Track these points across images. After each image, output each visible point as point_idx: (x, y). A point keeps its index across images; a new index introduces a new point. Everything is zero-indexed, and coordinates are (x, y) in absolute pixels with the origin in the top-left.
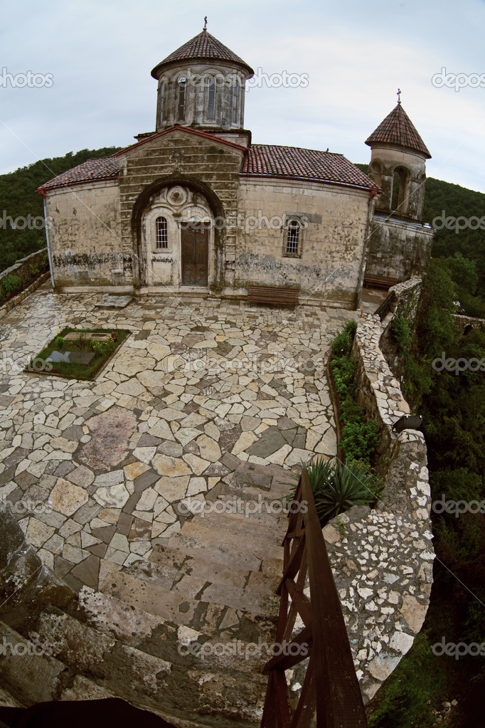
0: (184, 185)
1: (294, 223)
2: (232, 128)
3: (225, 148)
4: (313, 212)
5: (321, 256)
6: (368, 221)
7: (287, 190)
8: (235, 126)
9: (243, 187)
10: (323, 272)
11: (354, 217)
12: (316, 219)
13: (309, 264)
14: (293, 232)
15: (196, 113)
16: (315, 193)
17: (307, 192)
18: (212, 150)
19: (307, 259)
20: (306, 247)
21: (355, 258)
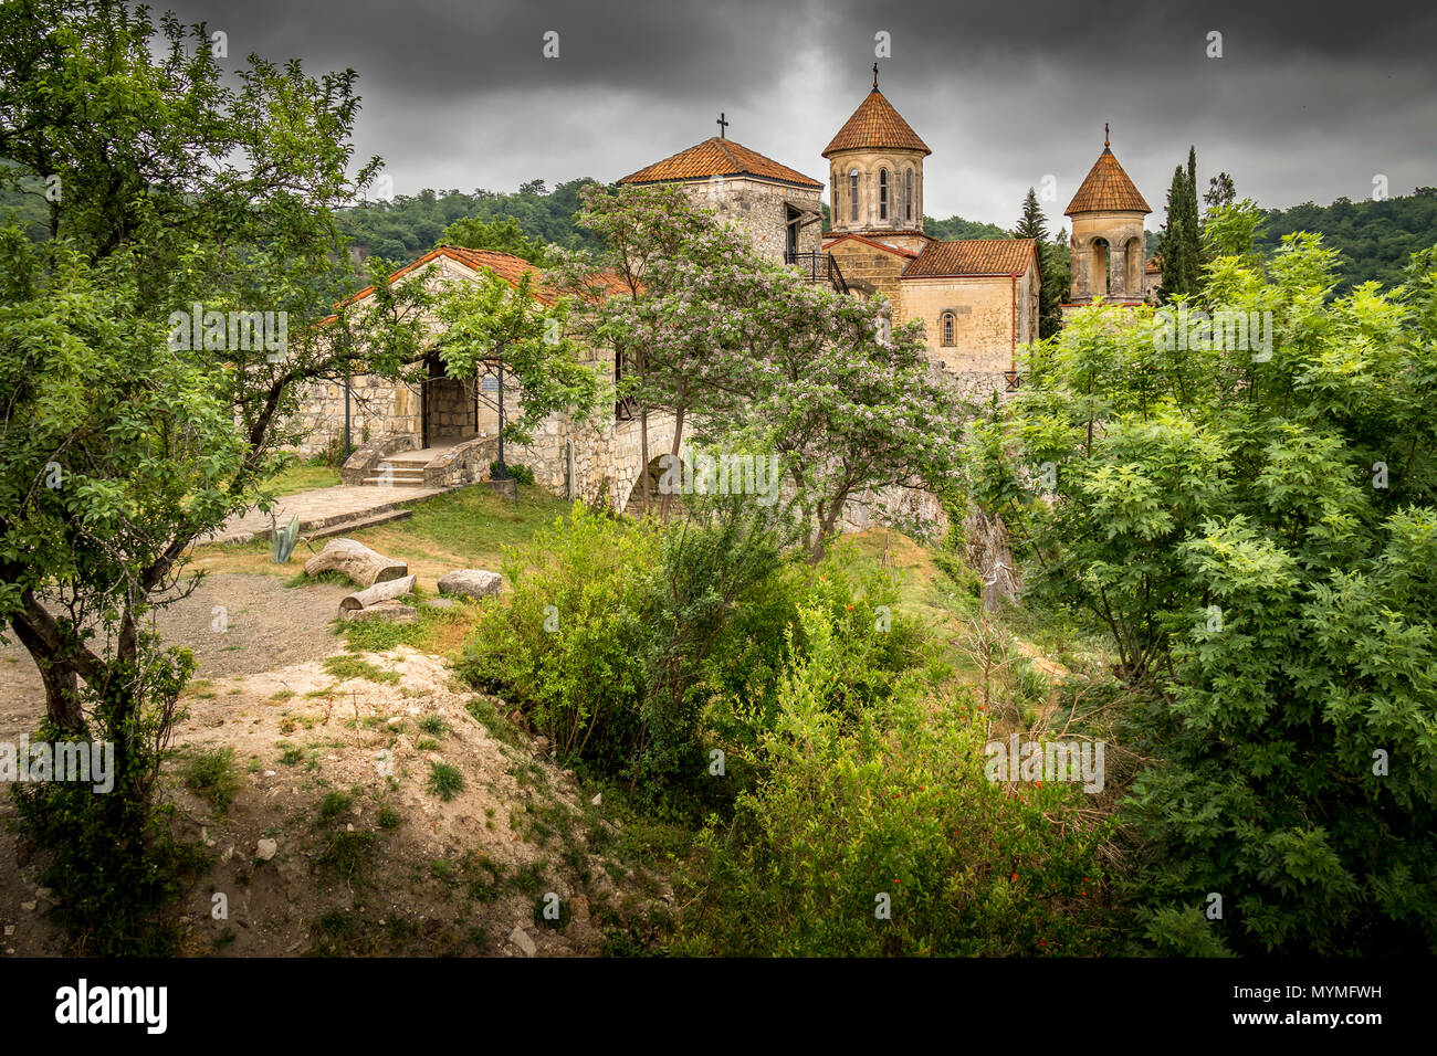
0: (858, 288)
1: (949, 316)
2: (906, 227)
3: (889, 255)
4: (964, 304)
5: (974, 343)
6: (1014, 304)
7: (940, 288)
8: (910, 225)
9: (904, 289)
10: (978, 357)
11: (1000, 303)
12: (967, 310)
13: (964, 351)
14: (949, 324)
15: (870, 214)
16: (964, 287)
17: (957, 287)
18: (879, 257)
19: (962, 346)
20: (960, 336)
21: (1008, 341)
